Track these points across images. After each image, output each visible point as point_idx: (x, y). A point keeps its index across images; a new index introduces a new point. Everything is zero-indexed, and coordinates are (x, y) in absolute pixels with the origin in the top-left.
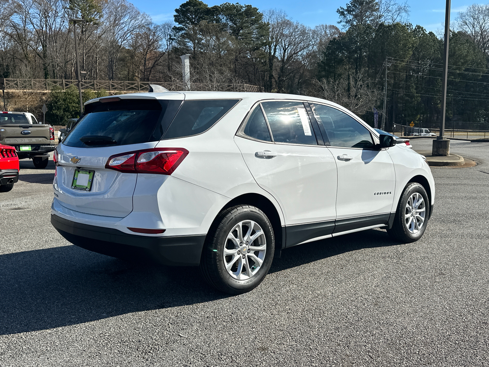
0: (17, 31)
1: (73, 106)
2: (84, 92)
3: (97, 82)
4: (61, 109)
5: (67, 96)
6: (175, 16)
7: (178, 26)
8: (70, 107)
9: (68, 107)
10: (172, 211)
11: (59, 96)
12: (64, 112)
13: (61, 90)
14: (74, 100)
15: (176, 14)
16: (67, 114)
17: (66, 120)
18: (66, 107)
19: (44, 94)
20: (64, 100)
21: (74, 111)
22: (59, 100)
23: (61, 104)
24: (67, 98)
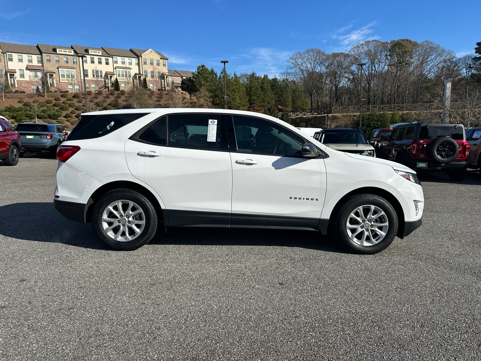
0: (353, 75)
1: (373, 123)
2: (383, 113)
3: (394, 106)
4: (365, 126)
5: (370, 116)
6: (476, 49)
7: (477, 56)
8: (371, 124)
9: (370, 124)
10: (67, 187)
11: (365, 117)
12: (366, 127)
13: (367, 113)
14: (375, 119)
15: (477, 47)
16: (368, 128)
17: (367, 133)
18: (369, 124)
19: (355, 116)
20: (368, 119)
21: (374, 127)
22: (365, 119)
23: (365, 122)
24: (370, 118)
